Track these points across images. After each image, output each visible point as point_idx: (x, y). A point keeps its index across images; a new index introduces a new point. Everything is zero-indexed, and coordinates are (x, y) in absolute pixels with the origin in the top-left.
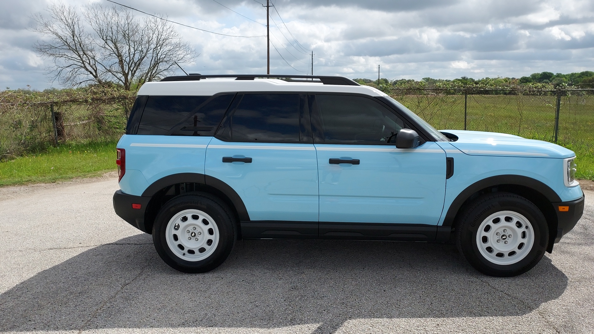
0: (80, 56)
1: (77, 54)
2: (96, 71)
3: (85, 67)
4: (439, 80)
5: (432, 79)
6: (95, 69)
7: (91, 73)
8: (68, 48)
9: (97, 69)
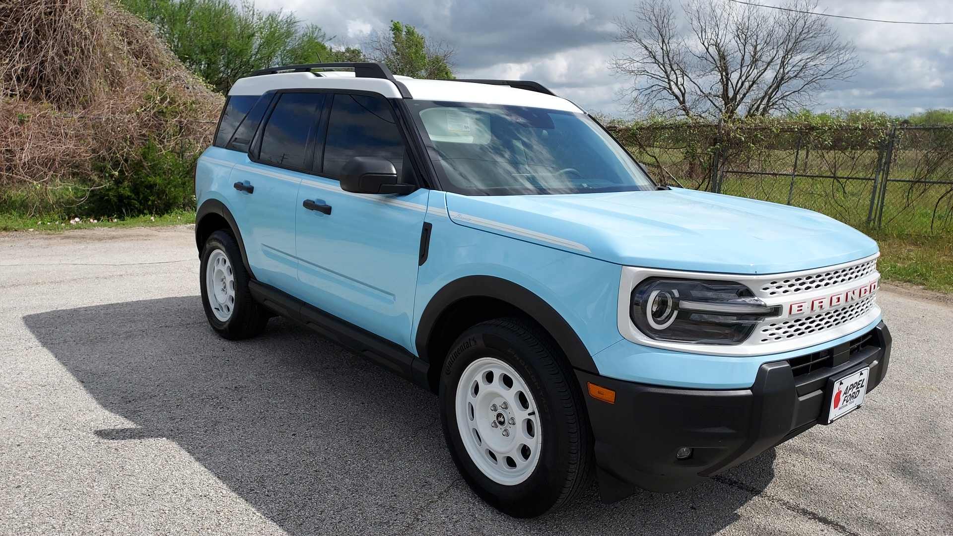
0: (666, 72)
1: (664, 69)
2: (683, 95)
3: (670, 88)
6: (684, 92)
7: (677, 98)
8: (653, 60)
9: (685, 92)
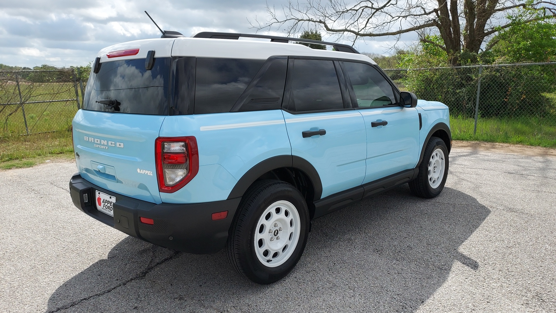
4: (16, 67)
5: (5, 66)
